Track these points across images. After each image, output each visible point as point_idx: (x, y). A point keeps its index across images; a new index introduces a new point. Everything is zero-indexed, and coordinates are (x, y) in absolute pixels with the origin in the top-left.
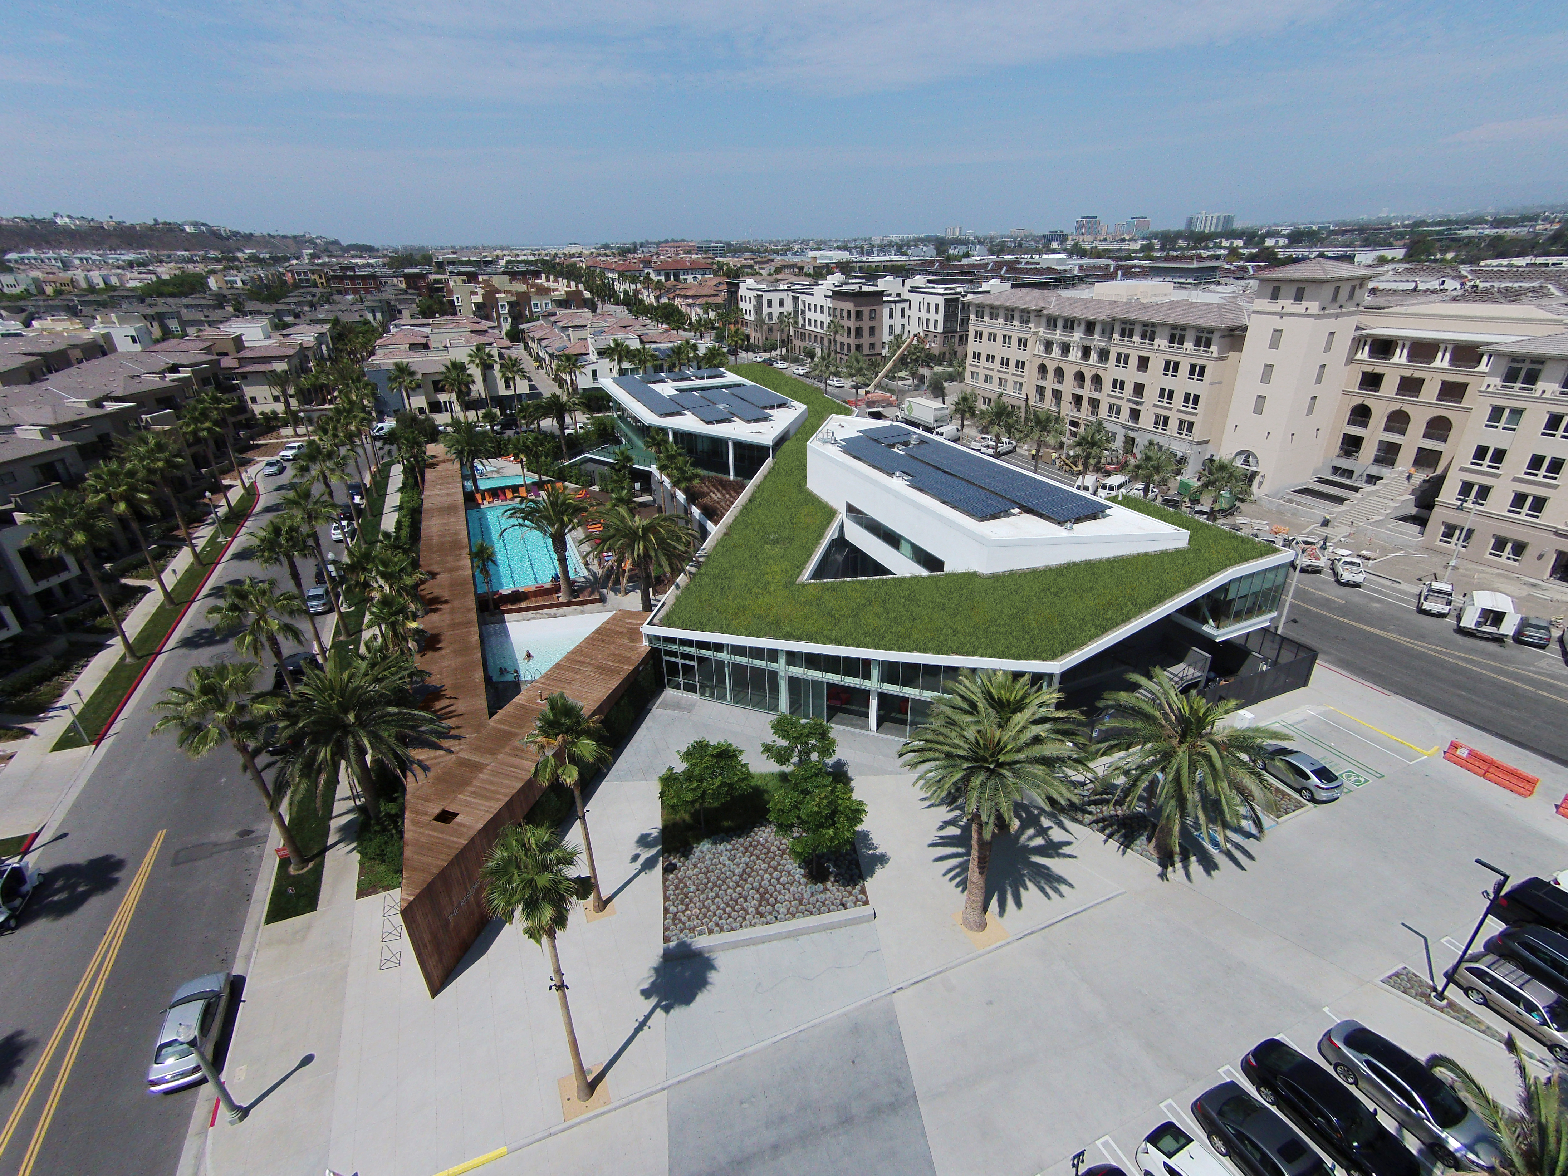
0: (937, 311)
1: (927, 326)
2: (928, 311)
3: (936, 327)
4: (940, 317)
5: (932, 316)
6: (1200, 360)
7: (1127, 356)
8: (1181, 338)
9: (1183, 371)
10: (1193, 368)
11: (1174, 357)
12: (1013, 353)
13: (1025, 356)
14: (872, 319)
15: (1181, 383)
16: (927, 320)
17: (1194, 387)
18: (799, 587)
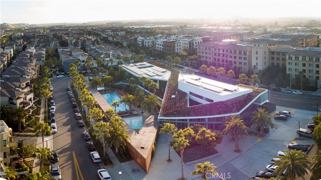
2: (185, 44)
3: (187, 48)
4: (188, 46)
6: (245, 56)
7: (232, 56)
8: (241, 52)
9: (243, 58)
10: (244, 58)
11: (240, 56)
12: (208, 55)
13: (210, 56)
14: (173, 47)
15: (243, 61)
16: (185, 46)
17: (245, 61)
18: (188, 108)
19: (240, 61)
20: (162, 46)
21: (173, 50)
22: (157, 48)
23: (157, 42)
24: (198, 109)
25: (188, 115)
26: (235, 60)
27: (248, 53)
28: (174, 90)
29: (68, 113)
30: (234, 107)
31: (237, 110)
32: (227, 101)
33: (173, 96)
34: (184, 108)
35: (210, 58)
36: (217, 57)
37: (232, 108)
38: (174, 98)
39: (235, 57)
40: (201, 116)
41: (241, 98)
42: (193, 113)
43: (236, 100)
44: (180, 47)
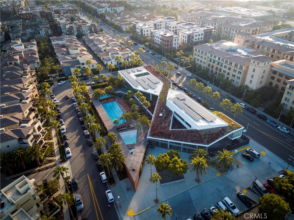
0: (186, 38)
1: (183, 41)
2: (184, 37)
3: (185, 42)
4: (186, 39)
5: (185, 39)
6: (240, 71)
7: (226, 66)
8: (237, 65)
9: (237, 72)
10: (239, 72)
11: (236, 69)
12: (203, 60)
13: (205, 61)
14: (171, 42)
15: (237, 74)
16: (183, 39)
17: (239, 75)
18: (170, 130)
19: (234, 73)
20: (161, 40)
21: (171, 45)
22: (156, 40)
23: (155, 34)
24: (177, 133)
25: (169, 138)
26: (229, 71)
27: (244, 68)
28: (163, 106)
29: (77, 131)
30: (205, 138)
31: (207, 142)
32: (201, 131)
33: (161, 115)
34: (167, 130)
35: (205, 63)
36: (211, 64)
37: (204, 139)
38: (161, 117)
39: (230, 69)
40: (178, 140)
41: (215, 130)
42: (173, 137)
43: (210, 132)
44: (178, 42)
